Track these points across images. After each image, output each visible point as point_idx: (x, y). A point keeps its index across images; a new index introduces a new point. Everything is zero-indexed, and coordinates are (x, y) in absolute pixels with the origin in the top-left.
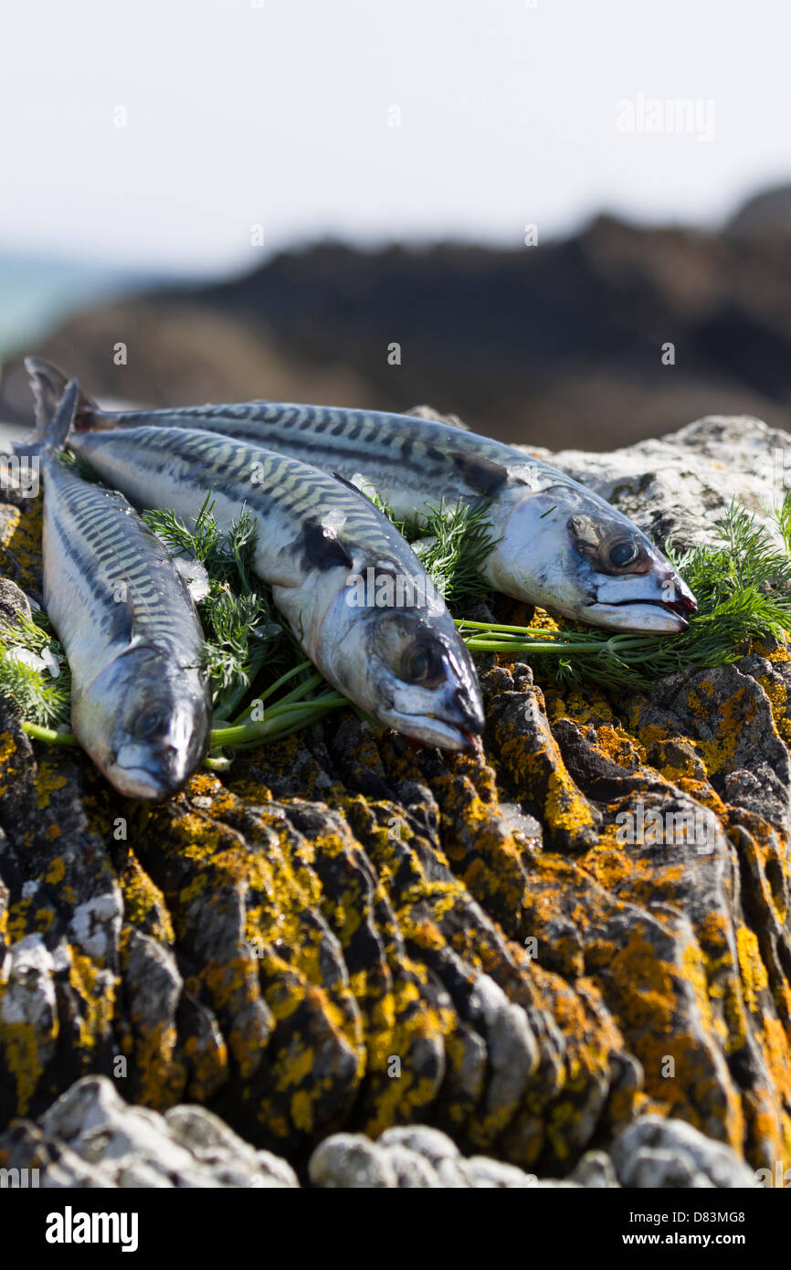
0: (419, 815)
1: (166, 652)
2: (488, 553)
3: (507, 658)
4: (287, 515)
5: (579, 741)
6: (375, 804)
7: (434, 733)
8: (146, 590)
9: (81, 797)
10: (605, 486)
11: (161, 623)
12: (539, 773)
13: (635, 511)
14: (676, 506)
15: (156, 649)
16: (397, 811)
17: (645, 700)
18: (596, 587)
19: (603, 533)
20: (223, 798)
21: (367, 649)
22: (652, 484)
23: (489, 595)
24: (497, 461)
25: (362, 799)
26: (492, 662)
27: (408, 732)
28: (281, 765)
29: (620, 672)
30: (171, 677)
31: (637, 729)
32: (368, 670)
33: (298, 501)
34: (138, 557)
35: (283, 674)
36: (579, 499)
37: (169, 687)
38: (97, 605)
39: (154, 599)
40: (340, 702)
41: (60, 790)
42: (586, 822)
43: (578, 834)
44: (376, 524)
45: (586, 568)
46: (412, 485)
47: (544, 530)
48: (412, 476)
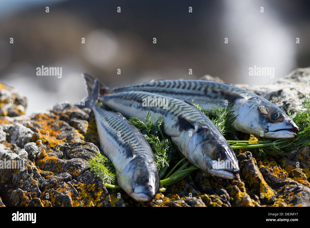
0: (224, 198)
1: (144, 159)
2: (234, 120)
3: (244, 150)
4: (173, 115)
5: (268, 173)
6: (210, 196)
7: (225, 175)
8: (134, 141)
9: (124, 203)
10: (267, 95)
11: (141, 150)
12: (257, 183)
13: (277, 102)
14: (290, 99)
15: (141, 158)
16: (217, 197)
17: (286, 159)
18: (268, 127)
19: (268, 110)
20: (165, 199)
21: (202, 152)
22: (282, 93)
23: (236, 132)
24: (234, 92)
25: (206, 195)
26: (239, 152)
27: (217, 175)
28: (181, 188)
29: (278, 151)
30: (147, 165)
31: (285, 167)
32: (203, 158)
33: (175, 111)
34: (130, 132)
35: (177, 163)
36: (260, 101)
37: (147, 169)
38: (120, 148)
39: (137, 144)
40: (195, 168)
41: (118, 202)
42: (272, 195)
43: (270, 199)
44: (199, 115)
45: (264, 121)
46: (209, 102)
47: (251, 111)
48: (208, 99)
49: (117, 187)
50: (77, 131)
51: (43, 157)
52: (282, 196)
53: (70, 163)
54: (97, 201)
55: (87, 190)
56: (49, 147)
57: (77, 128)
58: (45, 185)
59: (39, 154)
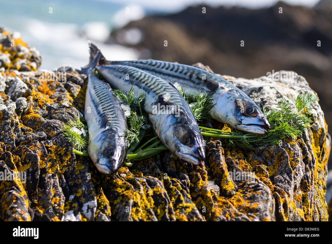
0: (184, 183)
1: (115, 132)
2: (212, 108)
3: (215, 138)
4: (154, 93)
5: (233, 164)
6: (172, 179)
7: (190, 159)
8: (112, 113)
10: (249, 89)
11: (115, 123)
12: (220, 173)
13: (256, 97)
14: (268, 97)
15: (113, 131)
16: (178, 182)
17: (254, 153)
18: (242, 120)
19: (245, 104)
20: (129, 174)
21: (173, 134)
22: (262, 90)
23: (211, 120)
24: (216, 81)
25: (169, 178)
26: (210, 140)
27: (183, 159)
28: (147, 166)
29: (247, 145)
30: (116, 139)
31: (251, 161)
32: (173, 140)
33: (158, 90)
34: (111, 103)
36: (239, 94)
37: (115, 142)
39: (114, 116)
40: (165, 149)
41: (82, 169)
42: (232, 188)
43: (230, 191)
44: (178, 98)
45: (239, 114)
46: (192, 87)
47: (228, 102)
48: (192, 84)
49: (86, 154)
50: (68, 93)
51: (28, 112)
52: (241, 191)
53: (49, 124)
54: (64, 165)
55: (57, 153)
56: (37, 104)
57: (69, 91)
58: (21, 141)
59: (27, 109)
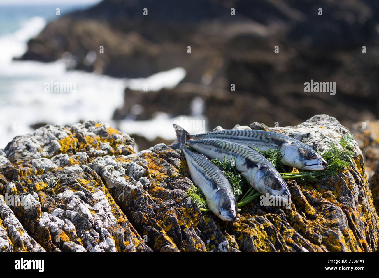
0: (282, 216)
1: (226, 190)
3: (290, 179)
5: (308, 195)
6: (272, 215)
8: (217, 177)
9: (214, 222)
10: (300, 136)
11: (223, 184)
12: (302, 203)
13: (308, 142)
14: (317, 140)
15: (224, 190)
16: (277, 216)
17: (320, 184)
18: (306, 162)
19: (306, 151)
20: (241, 217)
21: (264, 184)
22: (310, 135)
23: (283, 166)
24: (280, 138)
25: (270, 214)
26: (288, 181)
28: (251, 209)
29: (313, 179)
30: (228, 195)
31: (319, 190)
32: (265, 188)
33: (243, 154)
34: (213, 170)
35: (247, 191)
36: (299, 145)
38: (208, 181)
39: (219, 179)
41: (209, 221)
42: (314, 212)
43: (313, 215)
44: (260, 157)
45: (303, 159)
46: (263, 145)
47: (293, 152)
48: (263, 143)
49: (208, 210)
50: (173, 167)
51: (153, 187)
52: (321, 213)
53: (174, 193)
54: (195, 220)
55: (187, 213)
56: (157, 180)
57: (173, 165)
58: (157, 209)
59: (150, 185)
